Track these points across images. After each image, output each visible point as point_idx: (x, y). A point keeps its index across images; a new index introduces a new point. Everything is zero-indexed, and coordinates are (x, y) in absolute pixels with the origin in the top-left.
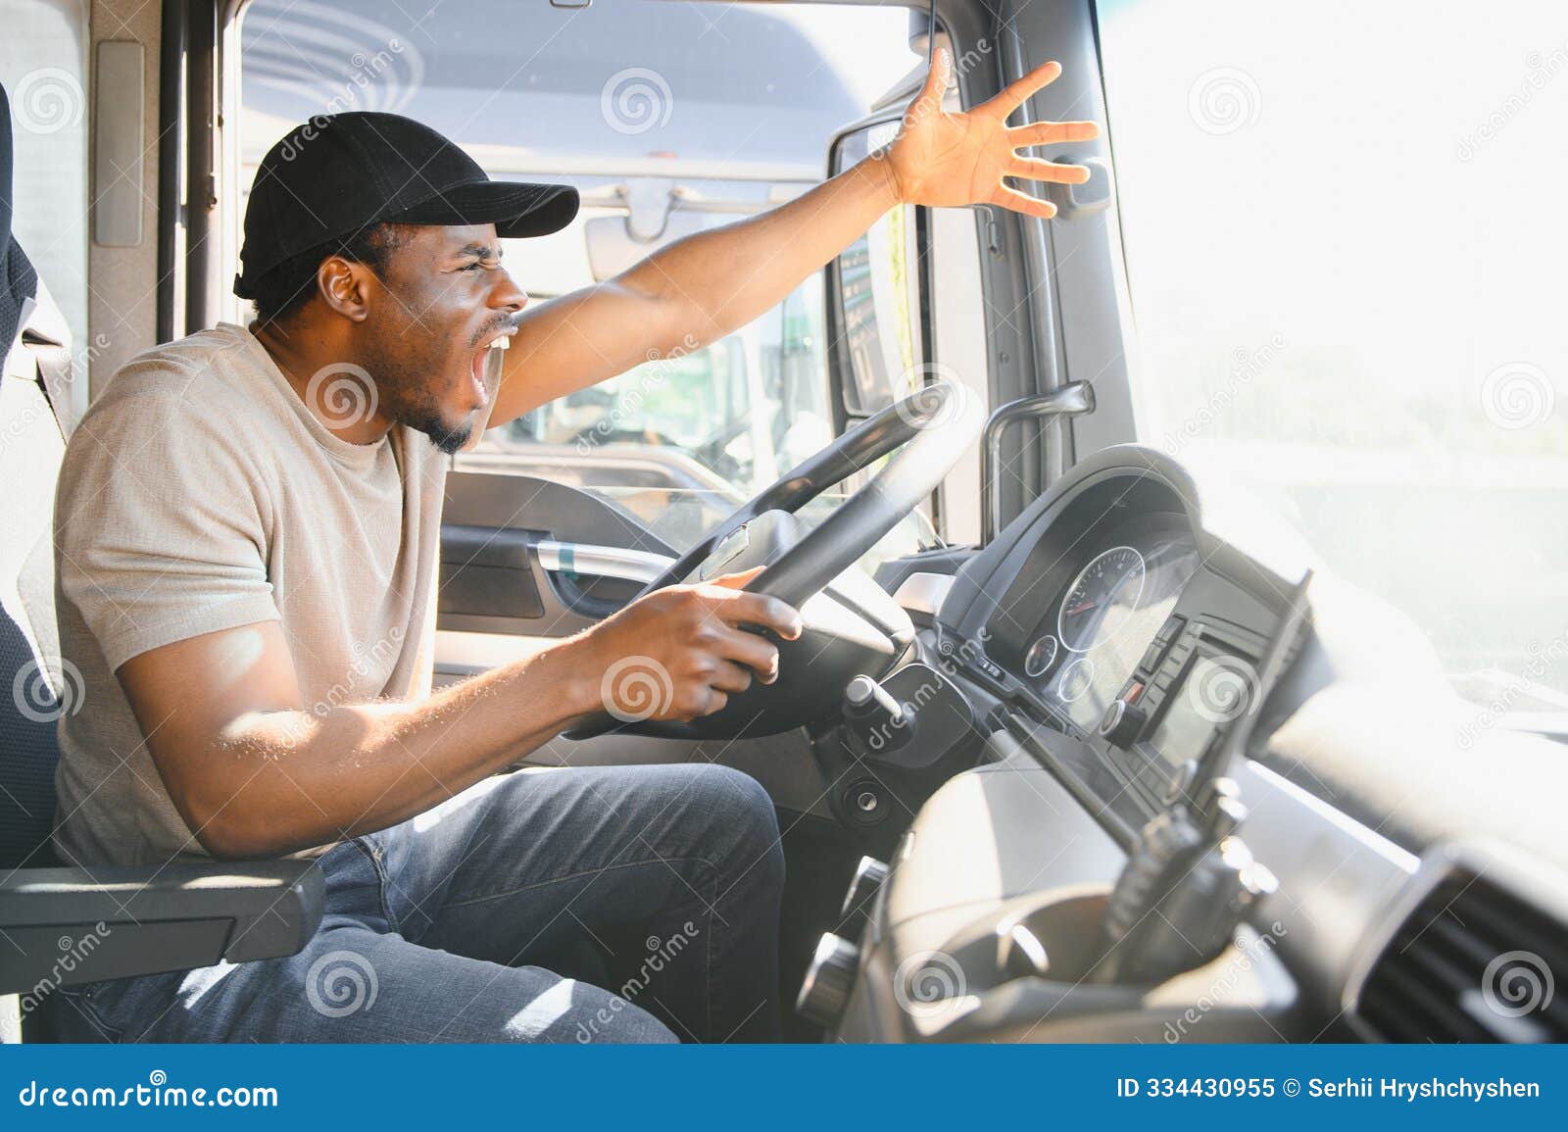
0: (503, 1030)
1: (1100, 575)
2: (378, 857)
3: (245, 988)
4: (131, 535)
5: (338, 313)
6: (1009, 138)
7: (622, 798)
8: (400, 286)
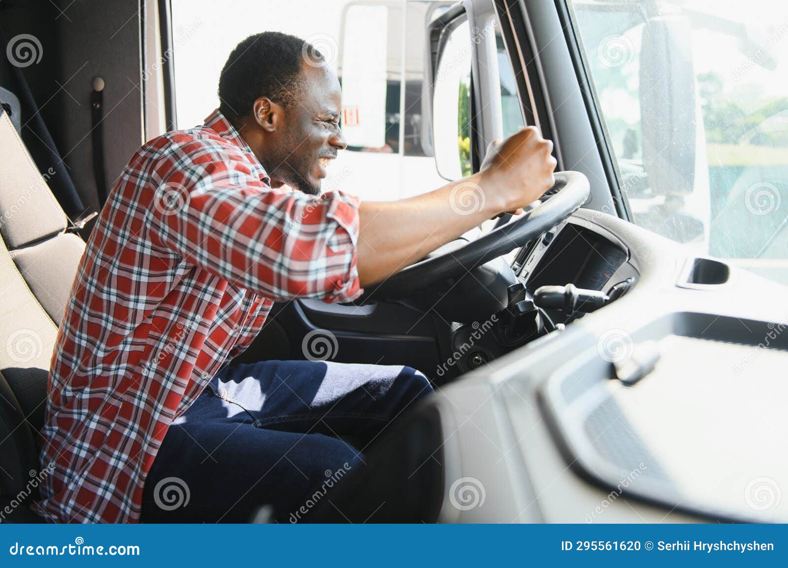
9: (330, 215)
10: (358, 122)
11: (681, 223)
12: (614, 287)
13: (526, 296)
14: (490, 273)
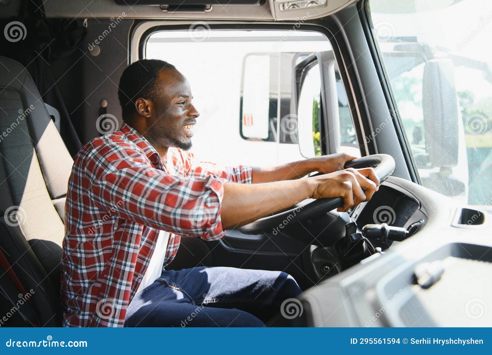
9: (207, 185)
10: (252, 123)
11: (452, 185)
12: (412, 225)
13: (357, 231)
14: (333, 216)
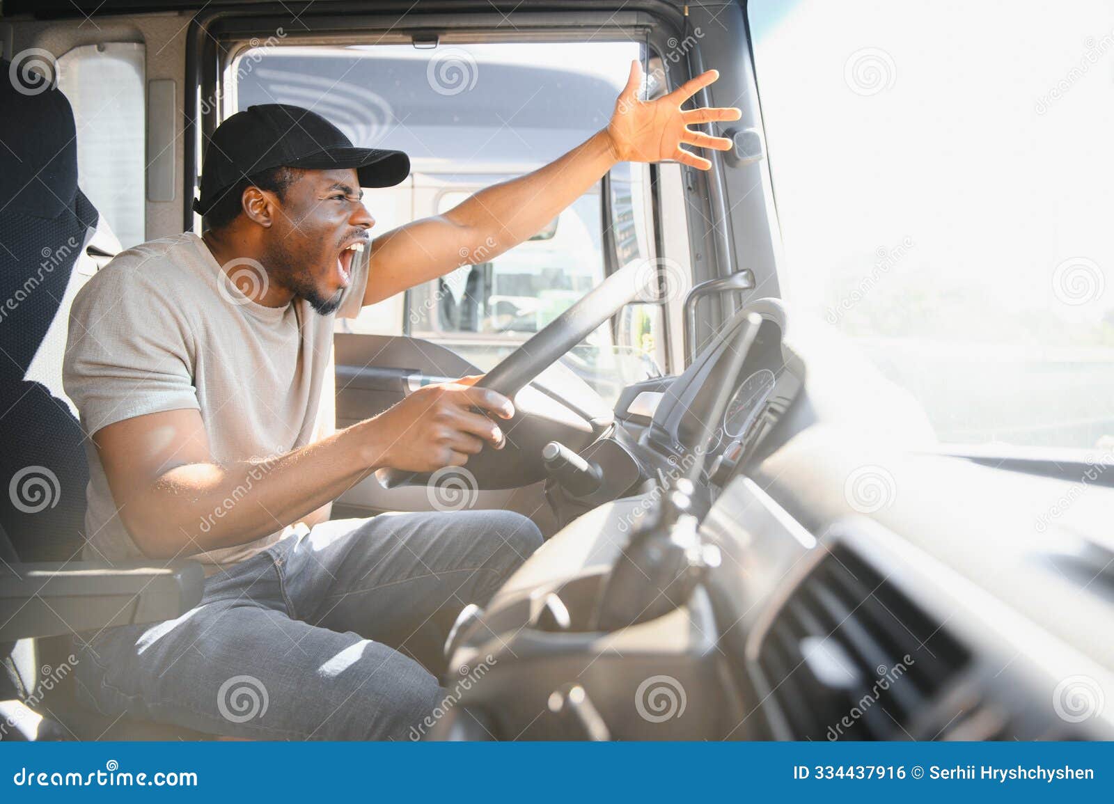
0: (317, 671)
1: (751, 388)
2: (278, 563)
3: (173, 643)
4: (98, 354)
5: (254, 221)
6: (683, 118)
7: (442, 531)
8: (292, 206)
